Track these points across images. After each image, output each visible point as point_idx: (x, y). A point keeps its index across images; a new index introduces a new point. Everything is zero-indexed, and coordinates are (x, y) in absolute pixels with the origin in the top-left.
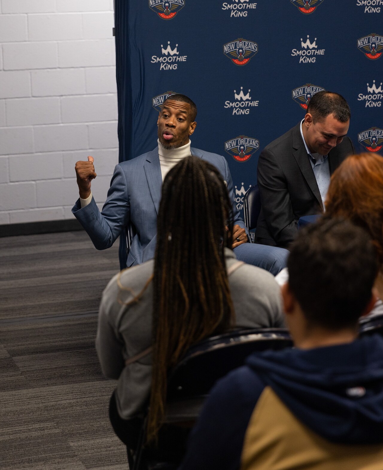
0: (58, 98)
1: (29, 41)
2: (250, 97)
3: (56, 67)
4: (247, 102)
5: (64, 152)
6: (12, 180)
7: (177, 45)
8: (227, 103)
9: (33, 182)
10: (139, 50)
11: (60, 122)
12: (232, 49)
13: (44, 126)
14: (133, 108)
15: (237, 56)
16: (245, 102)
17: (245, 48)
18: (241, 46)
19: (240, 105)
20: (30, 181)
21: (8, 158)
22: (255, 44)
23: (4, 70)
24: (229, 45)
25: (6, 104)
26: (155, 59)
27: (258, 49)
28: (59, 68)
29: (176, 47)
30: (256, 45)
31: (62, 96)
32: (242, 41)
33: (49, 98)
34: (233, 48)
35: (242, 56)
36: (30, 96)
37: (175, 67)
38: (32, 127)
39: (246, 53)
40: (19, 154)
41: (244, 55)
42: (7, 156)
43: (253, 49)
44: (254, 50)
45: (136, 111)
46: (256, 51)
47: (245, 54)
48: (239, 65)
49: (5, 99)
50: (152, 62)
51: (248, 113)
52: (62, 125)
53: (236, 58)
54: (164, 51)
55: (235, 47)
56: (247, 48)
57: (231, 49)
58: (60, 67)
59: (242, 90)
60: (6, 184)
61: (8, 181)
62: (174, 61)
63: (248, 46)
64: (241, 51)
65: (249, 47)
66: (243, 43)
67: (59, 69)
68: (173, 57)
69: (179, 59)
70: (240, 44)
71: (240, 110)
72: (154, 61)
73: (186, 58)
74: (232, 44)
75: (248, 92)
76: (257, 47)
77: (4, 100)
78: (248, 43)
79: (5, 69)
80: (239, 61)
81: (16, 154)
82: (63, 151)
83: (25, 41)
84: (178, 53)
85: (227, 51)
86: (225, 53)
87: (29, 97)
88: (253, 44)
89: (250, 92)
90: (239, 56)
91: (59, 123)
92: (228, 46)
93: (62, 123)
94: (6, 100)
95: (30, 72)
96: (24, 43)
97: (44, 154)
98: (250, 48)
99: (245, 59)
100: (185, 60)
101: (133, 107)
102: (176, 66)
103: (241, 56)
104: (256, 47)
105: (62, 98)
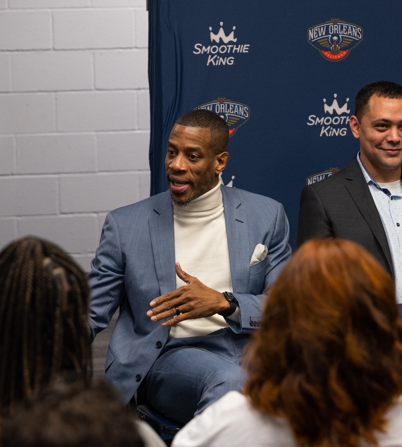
0: (134, 92)
1: (92, 7)
2: (348, 110)
3: (131, 46)
4: (343, 118)
5: (141, 173)
6: (63, 211)
7: (234, 28)
8: (312, 118)
9: (95, 215)
10: (174, 34)
11: (136, 127)
12: (322, 35)
13: (112, 133)
14: (164, 123)
15: (329, 46)
16: (340, 117)
17: (343, 34)
18: (336, 30)
19: (332, 122)
20: (89, 212)
21: (59, 179)
22: (358, 28)
23: (55, 50)
24: (317, 29)
25: (56, 99)
26: (199, 49)
27: (364, 36)
28: (137, 48)
29: (232, 30)
30: (359, 30)
31: (139, 89)
32: (338, 24)
33: (121, 92)
34: (324, 34)
35: (337, 46)
36: (93, 88)
37: (231, 61)
38: (94, 133)
39: (343, 41)
40: (74, 173)
41: (340, 45)
42: (57, 176)
43: (354, 37)
44: (357, 38)
45: (168, 126)
46: (360, 39)
47: (342, 44)
48: (332, 60)
49: (55, 91)
50: (194, 52)
51: (345, 135)
52: (138, 132)
53: (328, 50)
54: (213, 37)
55: (326, 31)
56: (346, 34)
57: (320, 35)
58: (138, 46)
59: (336, 98)
60: (54, 217)
61: (58, 212)
62: (229, 52)
63: (347, 31)
64: (335, 38)
65: (349, 32)
66: (340, 26)
67: (135, 50)
68: (228, 46)
69: (236, 49)
70: (335, 28)
71: (332, 128)
72: (198, 51)
73: (247, 48)
74: (322, 28)
75: (346, 102)
76: (361, 32)
77: (54, 94)
78: (348, 26)
79: (56, 48)
80: (333, 54)
81: (70, 173)
82: (140, 170)
83: (87, 7)
84: (235, 40)
85: (314, 39)
86: (310, 41)
87: (91, 90)
88: (355, 28)
89: (348, 103)
90: (333, 46)
91: (134, 130)
92: (315, 30)
93: (139, 129)
94: (57, 93)
95: (93, 53)
96: (85, 9)
97: (112, 174)
98: (350, 34)
99: (341, 52)
100: (247, 52)
101: (164, 120)
102: (232, 59)
103: (335, 47)
104: (359, 33)
105: (140, 92)
